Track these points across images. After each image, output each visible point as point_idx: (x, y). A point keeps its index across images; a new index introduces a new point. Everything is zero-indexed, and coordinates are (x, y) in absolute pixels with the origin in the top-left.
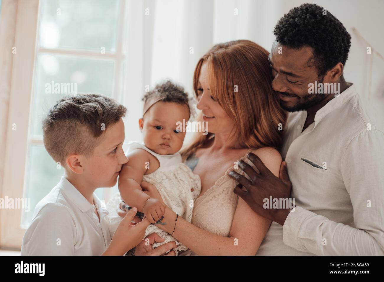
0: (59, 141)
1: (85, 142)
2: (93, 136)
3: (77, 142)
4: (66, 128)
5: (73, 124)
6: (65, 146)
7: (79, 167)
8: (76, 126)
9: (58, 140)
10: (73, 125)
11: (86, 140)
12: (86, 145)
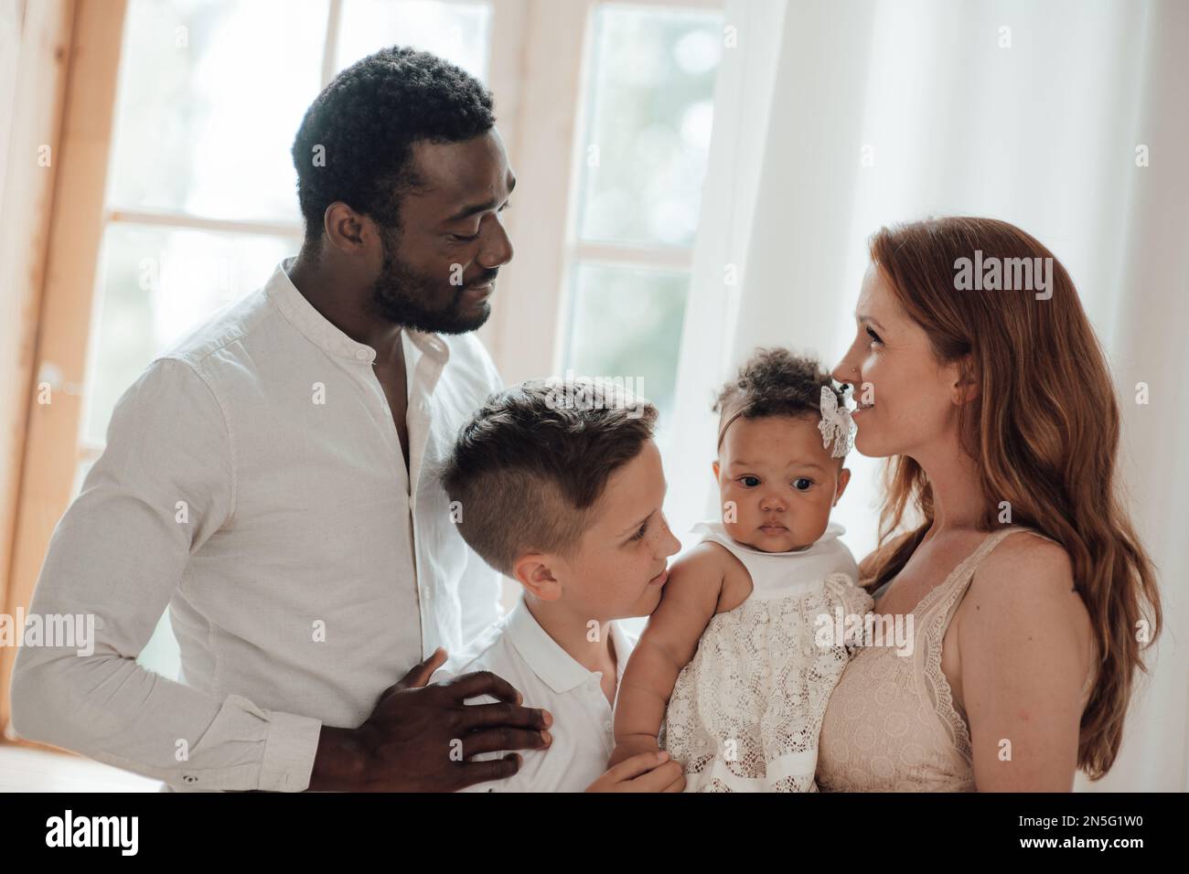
0: (490, 524)
1: (556, 522)
2: (574, 505)
3: (535, 523)
4: (501, 493)
5: (517, 480)
6: (507, 535)
7: (548, 585)
8: (525, 483)
9: (487, 522)
10: (517, 482)
11: (558, 518)
12: (559, 528)
